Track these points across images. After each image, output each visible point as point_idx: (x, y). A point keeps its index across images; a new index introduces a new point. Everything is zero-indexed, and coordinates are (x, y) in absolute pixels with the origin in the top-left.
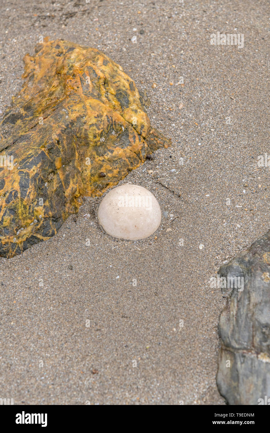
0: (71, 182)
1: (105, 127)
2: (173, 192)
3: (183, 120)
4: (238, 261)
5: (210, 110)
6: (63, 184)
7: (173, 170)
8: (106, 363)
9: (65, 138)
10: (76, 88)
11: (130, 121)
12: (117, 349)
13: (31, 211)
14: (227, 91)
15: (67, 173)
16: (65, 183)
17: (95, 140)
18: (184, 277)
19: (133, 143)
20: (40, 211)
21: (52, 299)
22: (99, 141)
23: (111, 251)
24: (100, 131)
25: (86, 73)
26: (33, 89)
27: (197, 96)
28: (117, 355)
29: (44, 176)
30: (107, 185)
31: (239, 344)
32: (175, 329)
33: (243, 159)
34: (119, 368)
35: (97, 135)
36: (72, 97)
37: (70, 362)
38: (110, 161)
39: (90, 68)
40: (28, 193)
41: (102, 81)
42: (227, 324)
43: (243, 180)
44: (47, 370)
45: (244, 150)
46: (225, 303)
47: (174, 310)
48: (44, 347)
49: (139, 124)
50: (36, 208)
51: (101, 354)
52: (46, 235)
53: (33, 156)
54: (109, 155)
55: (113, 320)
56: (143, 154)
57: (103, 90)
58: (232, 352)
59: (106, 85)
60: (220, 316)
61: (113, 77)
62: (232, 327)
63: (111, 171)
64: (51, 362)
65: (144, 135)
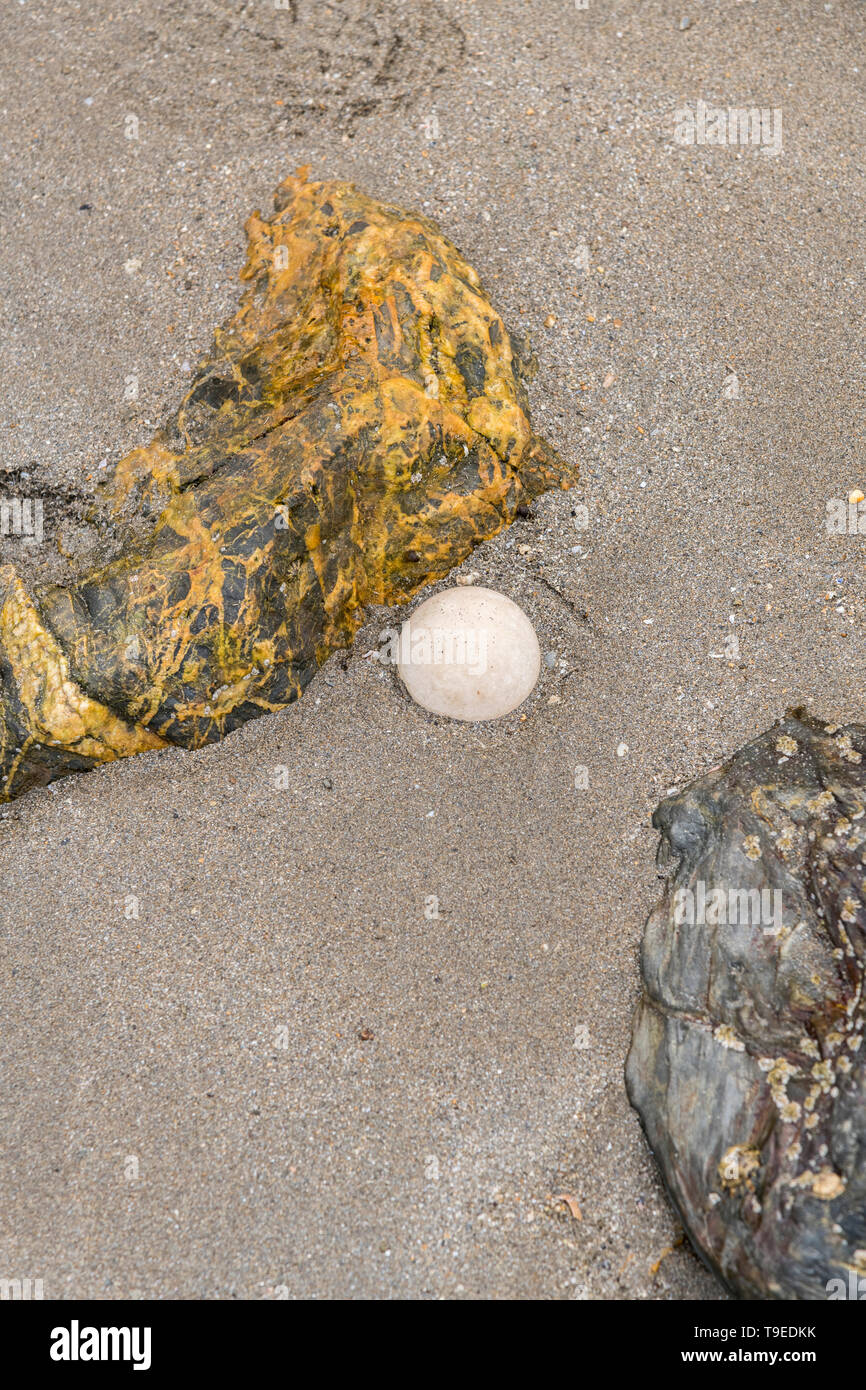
0: (340, 577)
1: (424, 449)
2: (572, 604)
3: (611, 417)
4: (698, 798)
5: (676, 396)
6: (322, 583)
7: (576, 549)
8: (392, 1017)
9: (330, 478)
10: (362, 342)
11: (483, 432)
12: (416, 986)
13: (246, 651)
14: (721, 348)
15: (332, 556)
16: (325, 581)
17: (400, 479)
18: (578, 822)
19: (487, 483)
20: (266, 651)
21: (282, 858)
22: (409, 481)
23: (419, 749)
24: (412, 460)
25: (389, 303)
26: (264, 317)
27: (649, 354)
28: (417, 998)
29: (278, 572)
30: (423, 578)
31: (678, 997)
32: (546, 947)
33: (739, 533)
34: (418, 1029)
35: (405, 469)
36: (352, 366)
37: (315, 1010)
38: (430, 525)
39: (399, 287)
40: (240, 613)
41: (424, 322)
42: (660, 945)
43: (733, 589)
44: (264, 1026)
45: (744, 511)
46: (661, 893)
47: (548, 901)
48: (261, 971)
49: (503, 437)
50: (257, 645)
51: (382, 994)
52: (276, 700)
53: (255, 523)
54: (429, 513)
55: (413, 916)
56: (510, 506)
57: (427, 346)
58: (660, 1014)
59: (434, 330)
60: (647, 923)
61: (451, 312)
62: (667, 954)
63: (432, 548)
64: (274, 1009)
65: (514, 461)
